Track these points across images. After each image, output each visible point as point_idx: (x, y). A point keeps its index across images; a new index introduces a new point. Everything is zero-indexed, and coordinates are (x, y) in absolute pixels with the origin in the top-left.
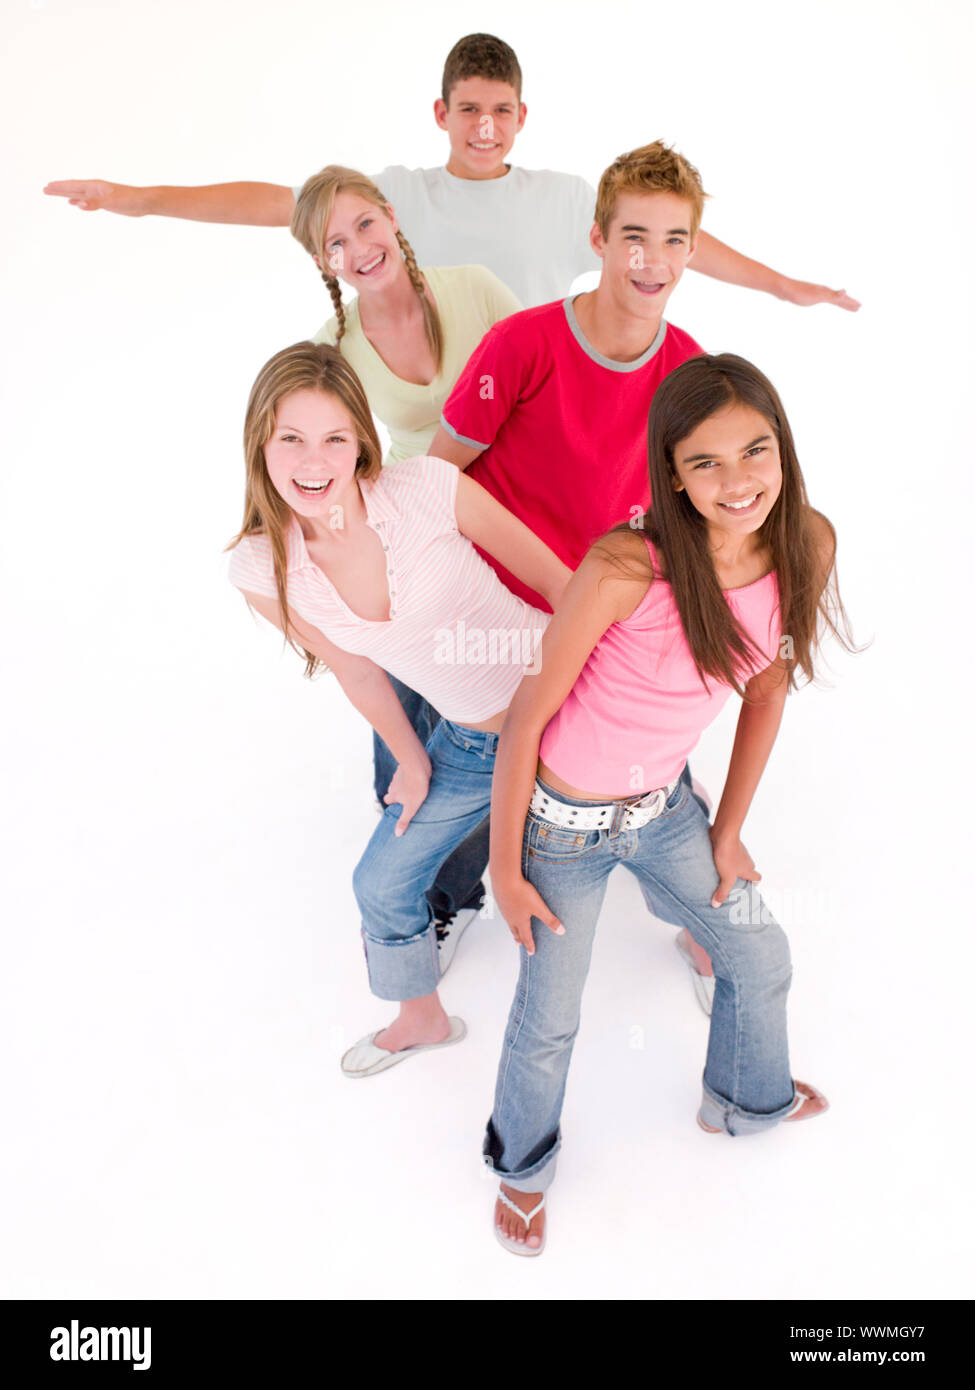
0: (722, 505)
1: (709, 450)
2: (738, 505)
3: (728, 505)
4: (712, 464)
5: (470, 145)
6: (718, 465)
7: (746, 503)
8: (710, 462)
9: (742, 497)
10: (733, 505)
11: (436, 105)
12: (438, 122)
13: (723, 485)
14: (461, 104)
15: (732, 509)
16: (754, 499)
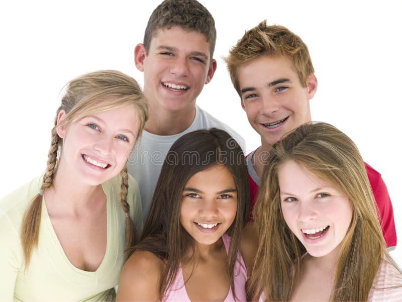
0: (196, 224)
1: (198, 187)
2: (205, 226)
3: (199, 224)
4: (197, 196)
5: (163, 84)
6: (201, 198)
7: (210, 226)
8: (196, 195)
9: (209, 222)
10: (202, 225)
11: (137, 49)
12: (136, 63)
13: (200, 211)
14: (161, 47)
15: (201, 228)
16: (216, 225)
